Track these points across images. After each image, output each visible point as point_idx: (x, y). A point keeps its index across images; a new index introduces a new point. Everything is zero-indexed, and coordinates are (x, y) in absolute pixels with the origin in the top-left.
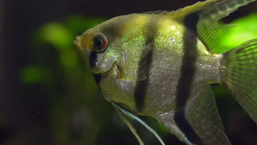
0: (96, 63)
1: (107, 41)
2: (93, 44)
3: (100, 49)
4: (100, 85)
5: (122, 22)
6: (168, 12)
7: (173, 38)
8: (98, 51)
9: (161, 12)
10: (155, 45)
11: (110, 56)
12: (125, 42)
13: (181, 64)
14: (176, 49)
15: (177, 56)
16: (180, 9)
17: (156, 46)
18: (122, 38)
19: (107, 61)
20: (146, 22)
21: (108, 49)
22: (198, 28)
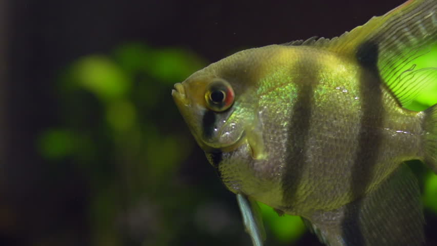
0: (214, 130)
1: (233, 94)
2: (209, 97)
3: (220, 106)
4: (220, 166)
5: (255, 61)
6: (328, 39)
7: (342, 87)
8: (217, 109)
9: (317, 39)
10: (314, 99)
11: (238, 118)
12: (264, 94)
13: (358, 131)
14: (349, 105)
15: (352, 117)
16: (346, 32)
17: (316, 101)
18: (258, 88)
19: (233, 127)
20: (297, 60)
21: (234, 106)
22: (380, 68)
